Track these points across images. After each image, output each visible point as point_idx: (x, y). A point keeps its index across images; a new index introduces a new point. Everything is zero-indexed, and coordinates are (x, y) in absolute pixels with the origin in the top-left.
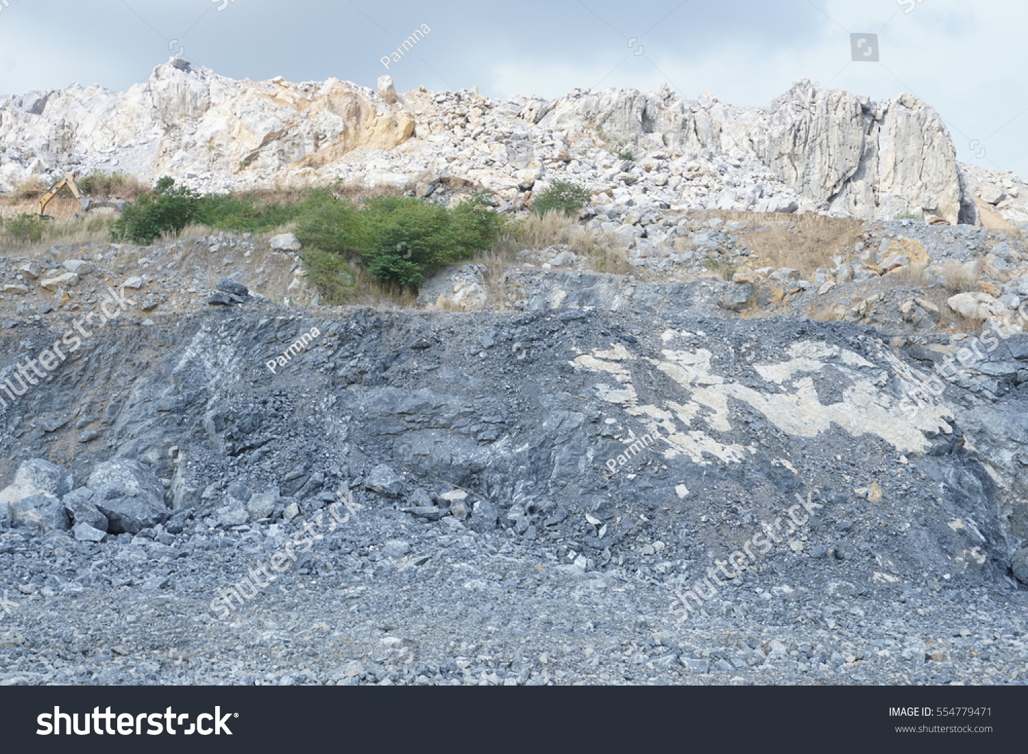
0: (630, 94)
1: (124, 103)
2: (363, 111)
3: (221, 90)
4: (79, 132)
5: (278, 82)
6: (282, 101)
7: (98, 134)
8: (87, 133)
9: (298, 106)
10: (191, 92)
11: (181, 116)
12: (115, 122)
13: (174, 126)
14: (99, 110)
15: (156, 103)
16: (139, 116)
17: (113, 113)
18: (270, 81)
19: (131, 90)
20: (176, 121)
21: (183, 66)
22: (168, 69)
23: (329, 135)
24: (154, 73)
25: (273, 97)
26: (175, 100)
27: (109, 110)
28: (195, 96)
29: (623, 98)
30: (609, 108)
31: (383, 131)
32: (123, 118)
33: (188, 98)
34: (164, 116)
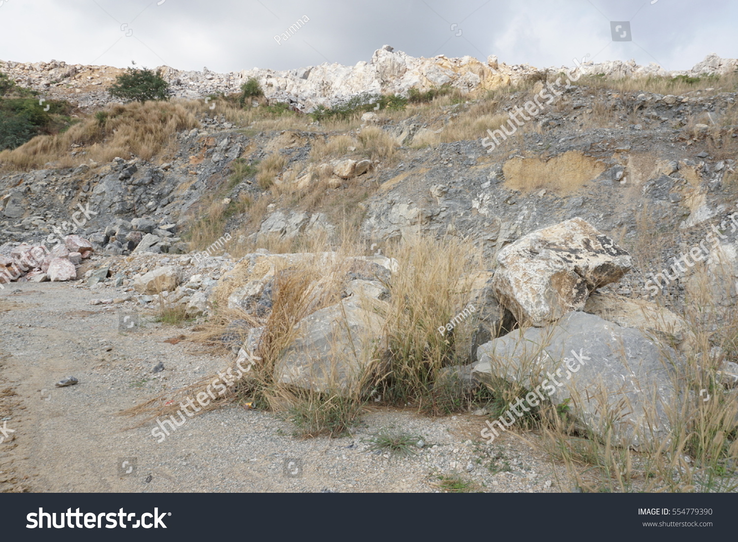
0: (619, 63)
1: (355, 71)
2: (485, 73)
3: (411, 62)
4: (333, 86)
5: (442, 57)
6: (446, 67)
7: (343, 87)
8: (337, 87)
9: (454, 69)
10: (397, 63)
11: (391, 76)
12: (352, 81)
13: (387, 81)
14: (342, 76)
15: (378, 69)
16: (364, 78)
17: (350, 76)
18: (437, 57)
19: (358, 64)
20: (389, 79)
21: (390, 49)
22: (383, 51)
23: (474, 84)
24: (375, 54)
25: (441, 65)
26: (389, 68)
27: (348, 75)
28: (399, 65)
29: (616, 66)
30: (609, 70)
31: (497, 83)
32: (356, 79)
33: (396, 66)
34: (382, 76)
